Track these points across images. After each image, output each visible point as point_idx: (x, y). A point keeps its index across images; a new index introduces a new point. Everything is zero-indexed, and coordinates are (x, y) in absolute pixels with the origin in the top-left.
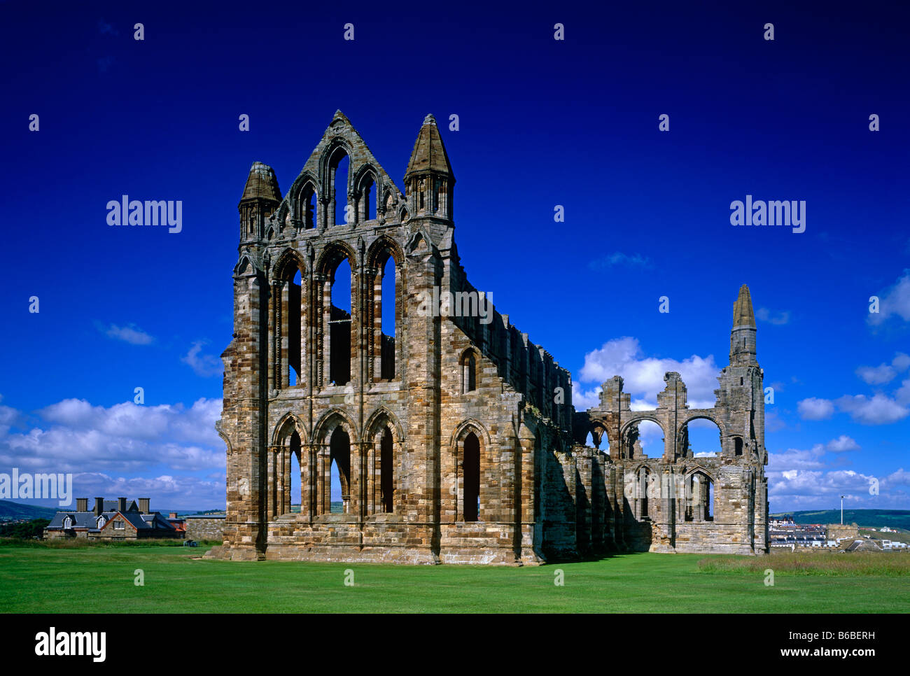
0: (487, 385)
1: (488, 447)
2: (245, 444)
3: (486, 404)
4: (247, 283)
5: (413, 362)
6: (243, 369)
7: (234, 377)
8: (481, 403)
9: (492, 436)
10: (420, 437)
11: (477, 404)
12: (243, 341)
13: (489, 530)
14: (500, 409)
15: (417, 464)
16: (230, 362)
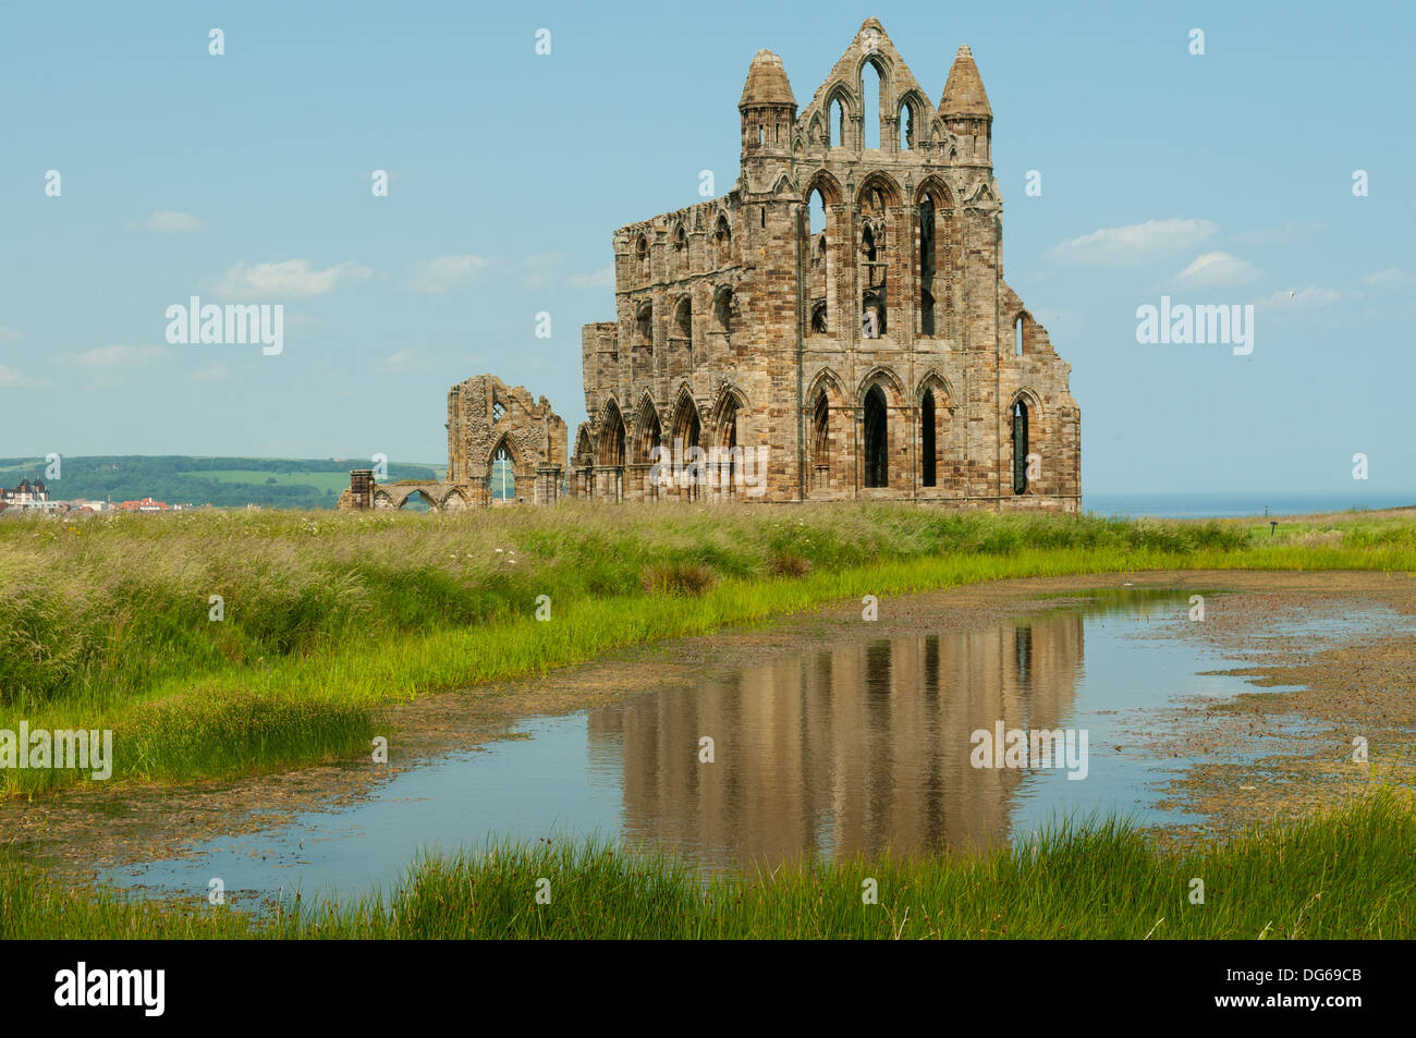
0: (1040, 352)
1: (1041, 417)
2: (788, 405)
3: (1038, 371)
4: (787, 209)
5: (982, 323)
6: (784, 313)
7: (752, 319)
8: (1034, 370)
9: (1046, 405)
10: (989, 405)
11: (1031, 372)
12: (784, 279)
13: (1044, 504)
14: (1052, 377)
15: (986, 435)
16: (748, 299)
